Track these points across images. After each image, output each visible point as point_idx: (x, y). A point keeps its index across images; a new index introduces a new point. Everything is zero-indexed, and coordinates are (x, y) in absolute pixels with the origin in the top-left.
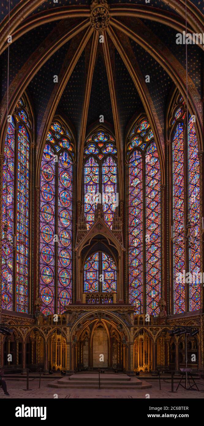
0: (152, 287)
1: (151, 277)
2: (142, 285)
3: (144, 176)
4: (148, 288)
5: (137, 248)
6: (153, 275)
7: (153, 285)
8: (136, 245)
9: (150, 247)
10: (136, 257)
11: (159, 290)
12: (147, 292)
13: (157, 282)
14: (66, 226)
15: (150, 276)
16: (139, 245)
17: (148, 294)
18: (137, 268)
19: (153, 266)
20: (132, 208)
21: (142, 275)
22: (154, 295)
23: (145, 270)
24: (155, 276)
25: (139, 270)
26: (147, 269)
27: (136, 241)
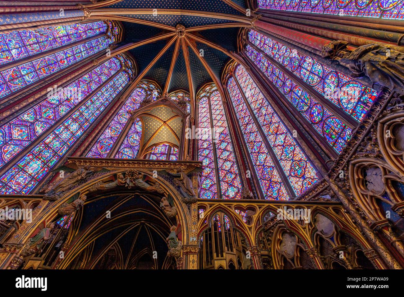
0: (228, 183)
1: (226, 172)
2: (215, 184)
3: (210, 106)
4: (224, 186)
5: (207, 148)
6: (227, 169)
7: (229, 181)
8: (205, 146)
9: (220, 144)
10: (206, 157)
11: (238, 185)
12: (223, 191)
13: (233, 176)
14: (139, 131)
15: (224, 171)
16: (209, 145)
17: (224, 194)
18: (207, 166)
19: (226, 160)
20: (201, 123)
21: (214, 172)
22: (234, 194)
23: (217, 166)
24: (230, 169)
25: (210, 168)
26: (220, 165)
27: (205, 144)
